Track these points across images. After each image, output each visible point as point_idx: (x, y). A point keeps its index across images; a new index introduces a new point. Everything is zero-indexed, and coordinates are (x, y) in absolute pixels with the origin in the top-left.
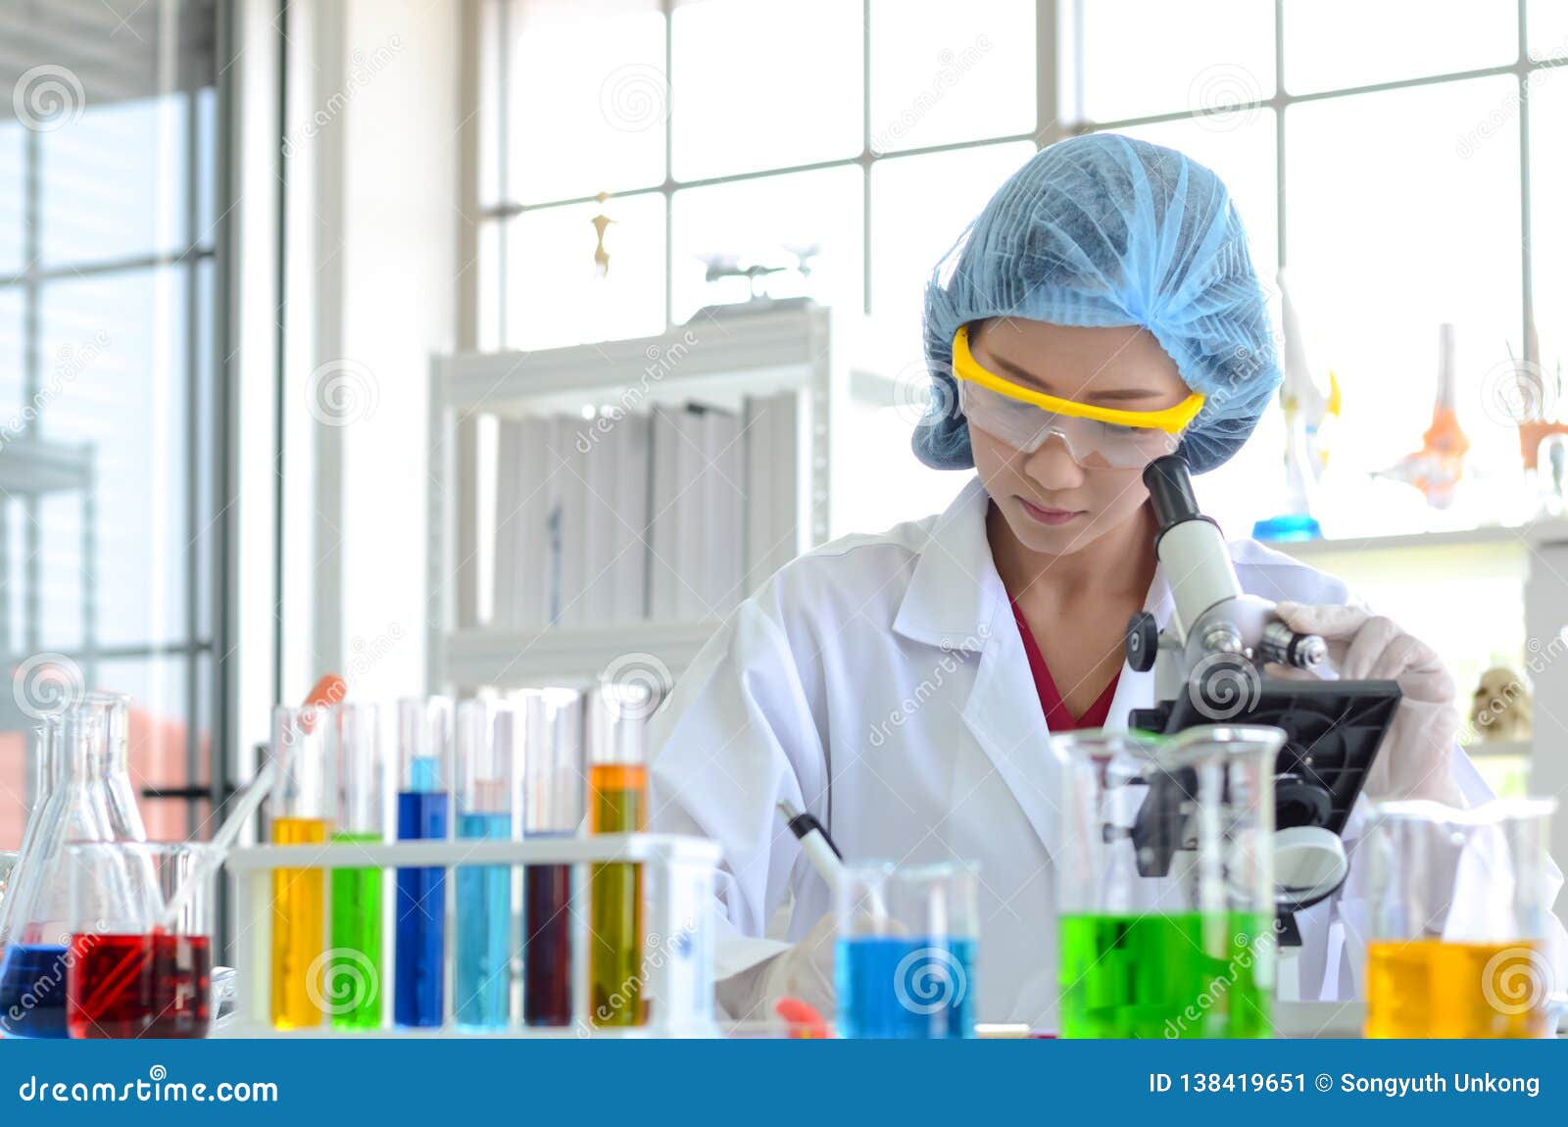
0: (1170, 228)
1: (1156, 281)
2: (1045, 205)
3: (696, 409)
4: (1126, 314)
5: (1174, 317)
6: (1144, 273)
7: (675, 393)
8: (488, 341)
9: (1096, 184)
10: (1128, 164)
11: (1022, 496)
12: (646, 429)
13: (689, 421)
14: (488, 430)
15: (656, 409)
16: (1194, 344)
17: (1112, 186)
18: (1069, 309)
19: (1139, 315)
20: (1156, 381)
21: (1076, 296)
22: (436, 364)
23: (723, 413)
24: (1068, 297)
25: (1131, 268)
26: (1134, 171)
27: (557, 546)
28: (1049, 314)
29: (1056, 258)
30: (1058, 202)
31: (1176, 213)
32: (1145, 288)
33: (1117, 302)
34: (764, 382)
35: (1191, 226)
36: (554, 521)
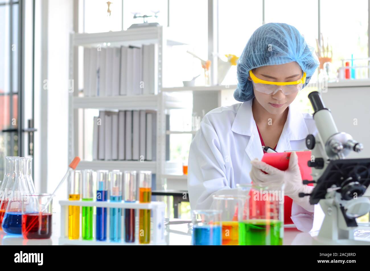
0: (294, 39)
1: (295, 51)
2: (268, 41)
3: (131, 47)
4: (291, 59)
5: (300, 58)
6: (293, 50)
7: (126, 44)
8: (81, 31)
9: (276, 34)
10: (280, 28)
11: (271, 103)
12: (120, 50)
13: (129, 50)
14: (81, 50)
15: (122, 47)
16: (304, 63)
17: (279, 33)
18: (280, 61)
19: (294, 59)
20: (298, 72)
21: (280, 58)
22: (71, 36)
23: (138, 48)
24: (279, 59)
25: (290, 50)
26: (282, 29)
27: (99, 77)
28: (275, 63)
29: (275, 51)
30: (270, 40)
31: (293, 36)
32: (294, 53)
33: (290, 57)
34: (147, 43)
35: (297, 38)
36: (98, 72)
